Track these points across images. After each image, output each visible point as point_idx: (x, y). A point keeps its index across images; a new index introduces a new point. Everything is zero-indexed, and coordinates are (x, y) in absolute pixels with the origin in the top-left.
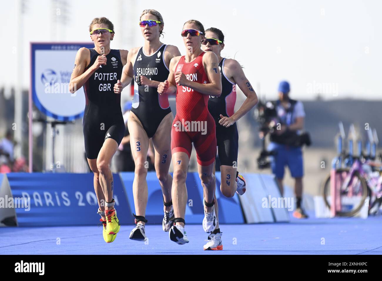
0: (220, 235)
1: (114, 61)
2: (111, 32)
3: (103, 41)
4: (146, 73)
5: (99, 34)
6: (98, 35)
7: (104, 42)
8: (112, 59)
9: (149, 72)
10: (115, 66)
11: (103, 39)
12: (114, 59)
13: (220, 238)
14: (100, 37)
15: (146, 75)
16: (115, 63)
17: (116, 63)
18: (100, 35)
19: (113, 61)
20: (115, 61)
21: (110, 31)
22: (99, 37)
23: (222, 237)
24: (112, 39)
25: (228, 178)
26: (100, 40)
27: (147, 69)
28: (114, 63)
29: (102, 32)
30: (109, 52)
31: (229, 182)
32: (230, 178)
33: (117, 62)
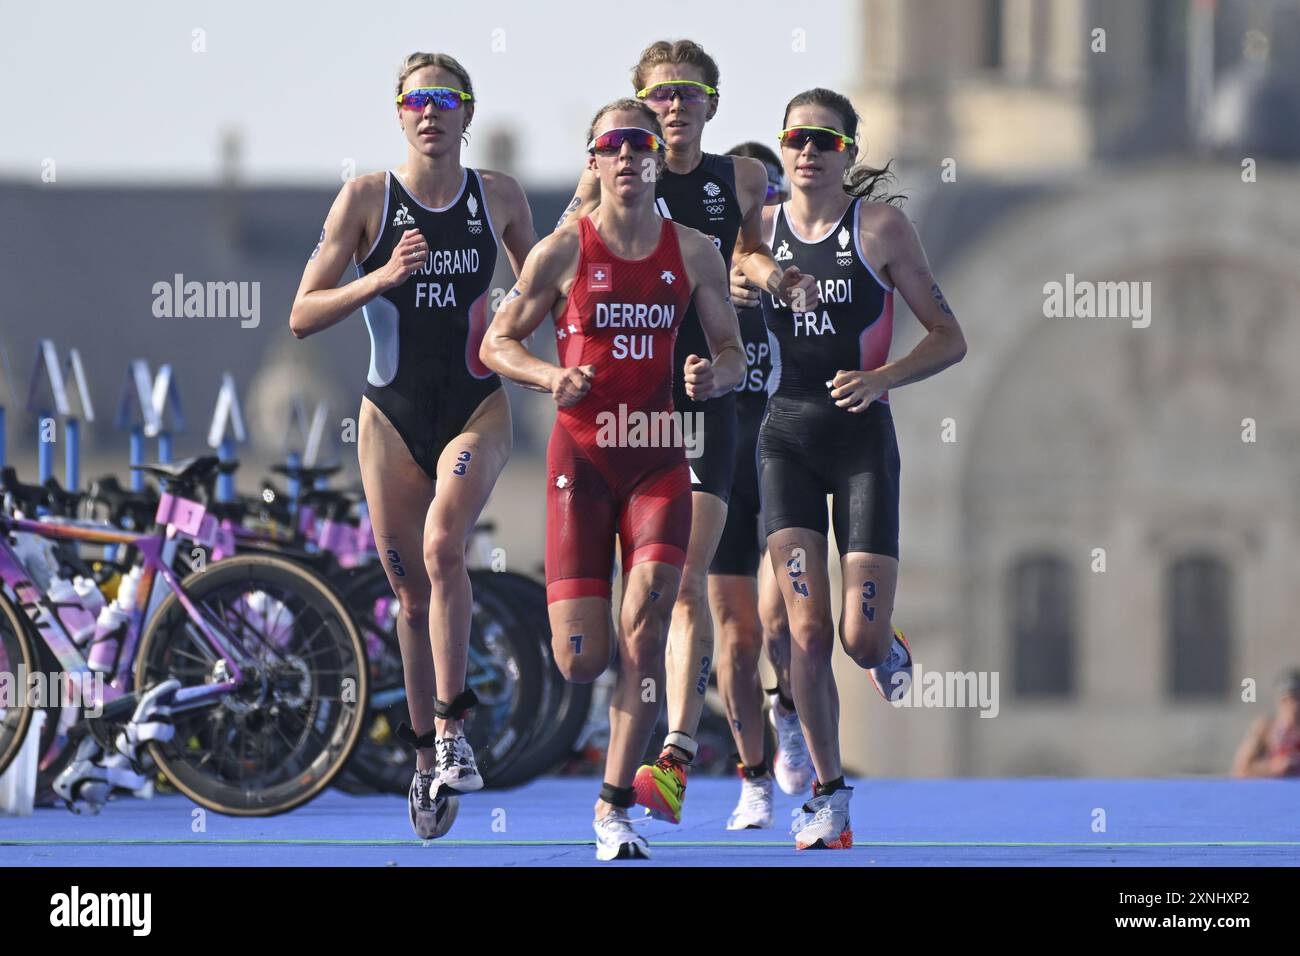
0: (844, 795)
1: (714, 198)
2: (711, 95)
3: (684, 125)
4: (438, 268)
5: (672, 99)
6: (669, 102)
7: (687, 128)
8: (706, 188)
9: (447, 263)
10: (716, 215)
11: (686, 119)
12: (712, 189)
13: (847, 805)
14: (673, 111)
15: (438, 272)
16: (714, 204)
17: (718, 204)
18: (676, 103)
19: (711, 198)
20: (716, 197)
21: (709, 92)
22: (671, 109)
23: (851, 802)
24: (709, 117)
25: (869, 593)
26: (674, 122)
27: (438, 253)
28: (712, 205)
29: (681, 92)
30: (696, 164)
31: (872, 609)
32: (873, 594)
33: (724, 200)
